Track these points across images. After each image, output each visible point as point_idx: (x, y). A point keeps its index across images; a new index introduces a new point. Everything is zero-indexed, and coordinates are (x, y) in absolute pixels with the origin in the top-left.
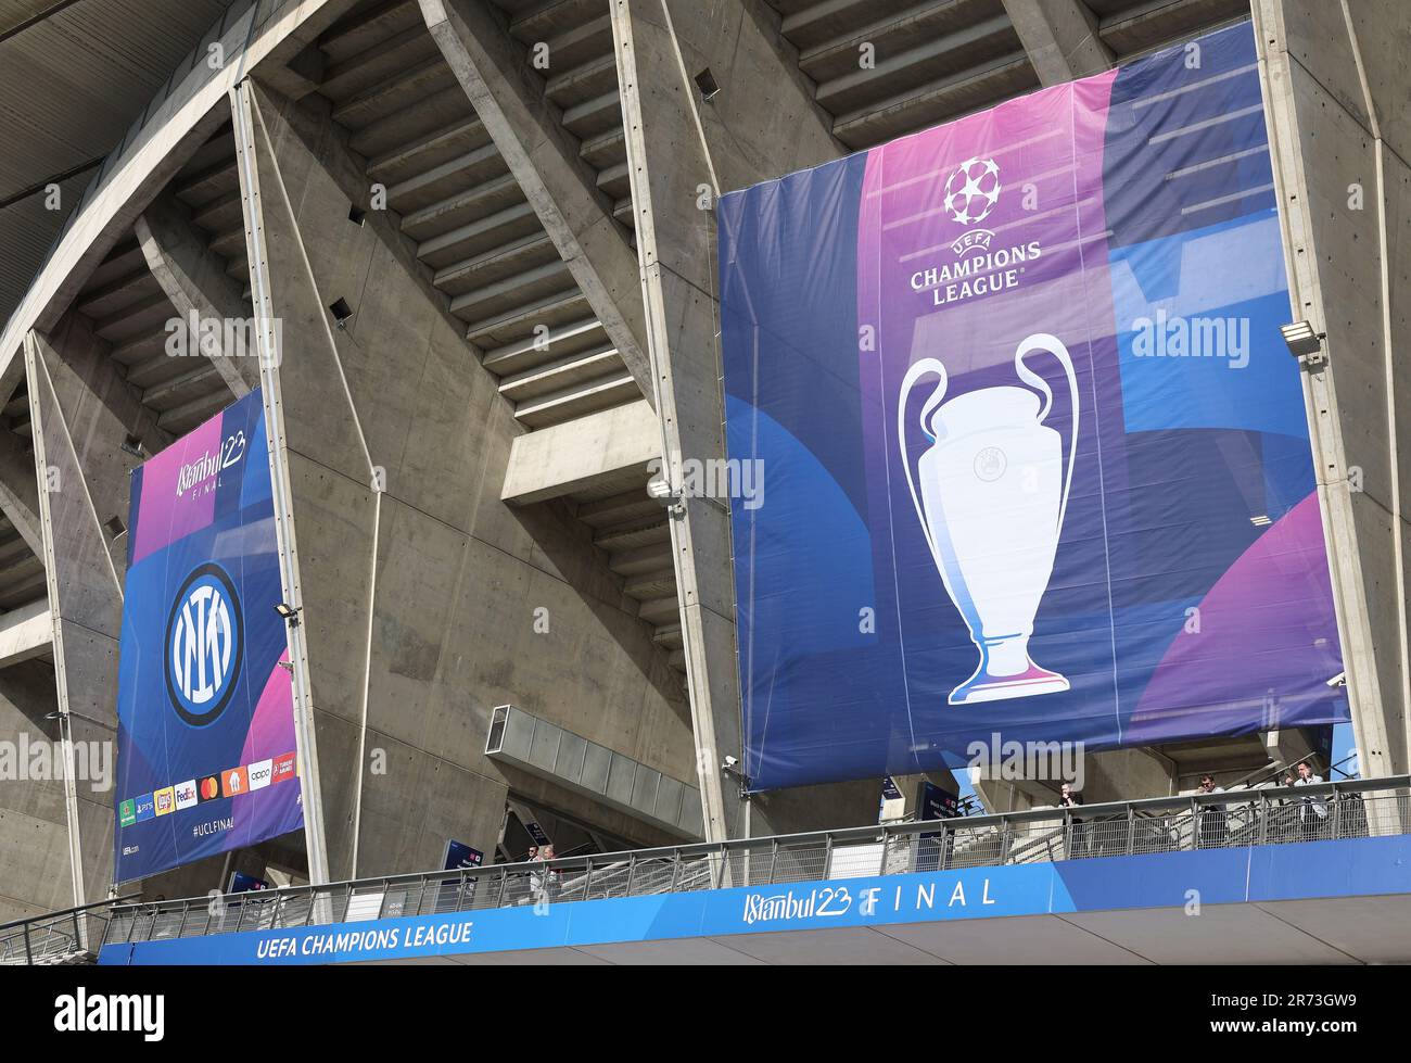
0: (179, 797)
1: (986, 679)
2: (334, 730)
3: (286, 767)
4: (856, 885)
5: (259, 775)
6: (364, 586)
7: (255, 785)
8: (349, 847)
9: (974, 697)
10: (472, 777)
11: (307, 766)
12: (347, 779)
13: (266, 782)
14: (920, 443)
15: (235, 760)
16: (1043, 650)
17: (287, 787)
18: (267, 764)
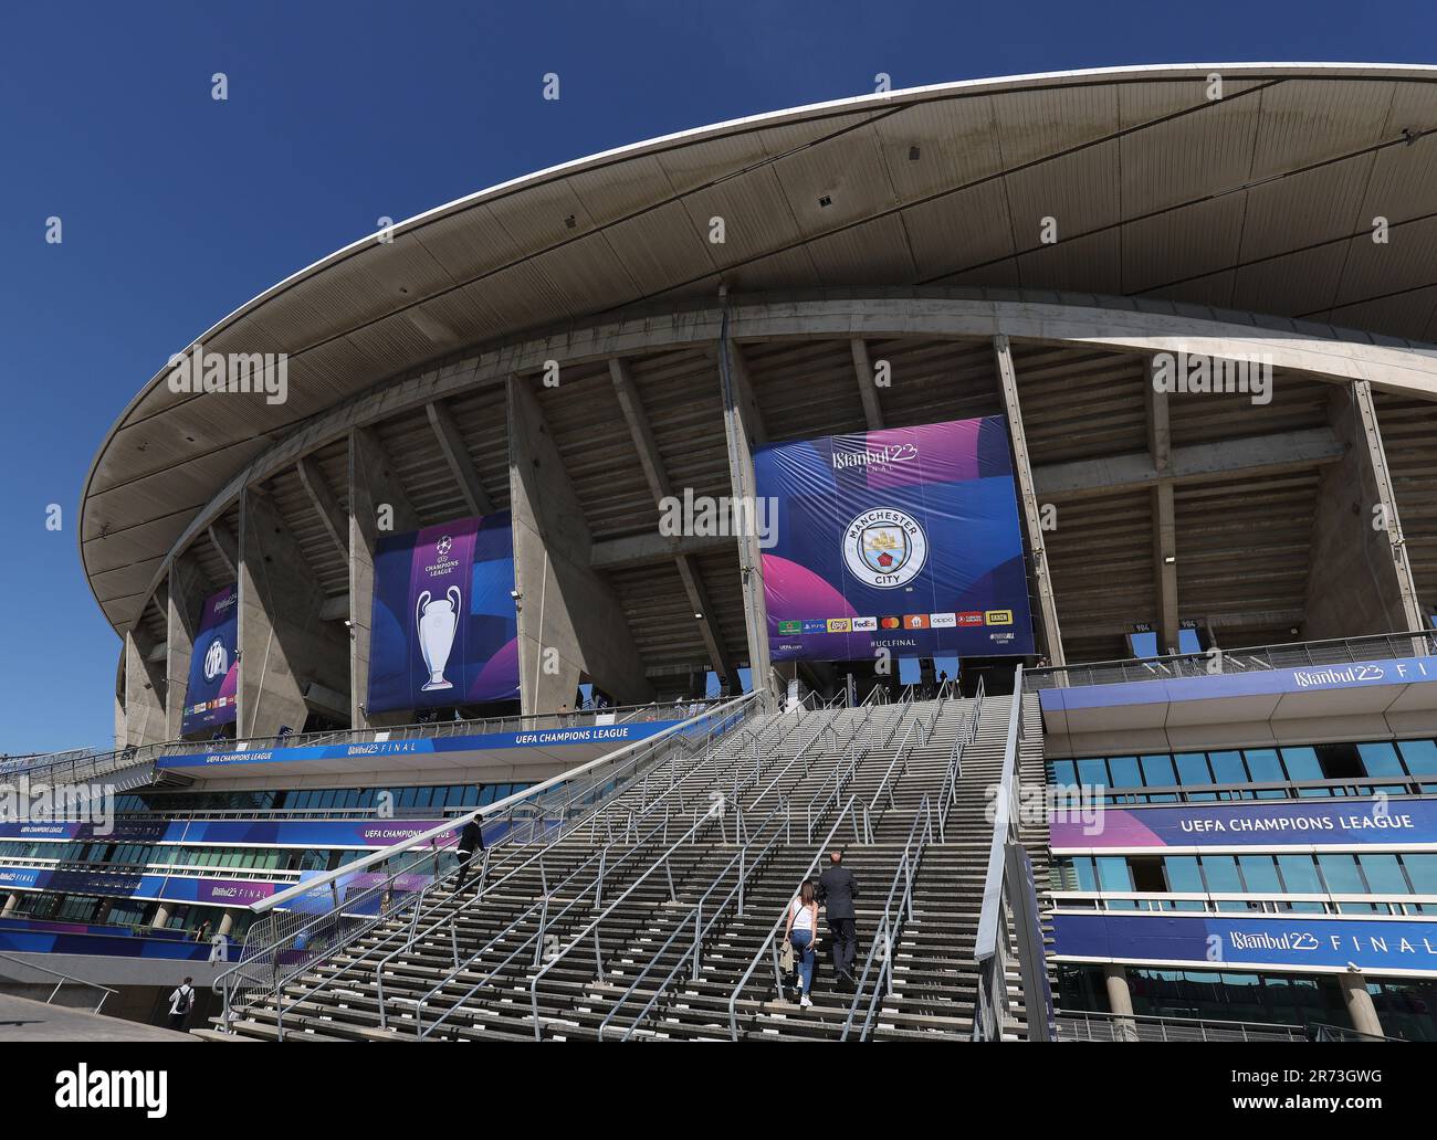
0: (200, 708)
1: (431, 683)
2: (250, 689)
3: (231, 700)
4: (380, 744)
5: (223, 702)
6: (266, 645)
7: (221, 705)
8: (250, 726)
9: (428, 689)
10: (297, 705)
11: (238, 699)
12: (252, 705)
13: (224, 704)
14: (422, 615)
15: (216, 697)
16: (445, 675)
17: (231, 707)
18: (225, 699)
